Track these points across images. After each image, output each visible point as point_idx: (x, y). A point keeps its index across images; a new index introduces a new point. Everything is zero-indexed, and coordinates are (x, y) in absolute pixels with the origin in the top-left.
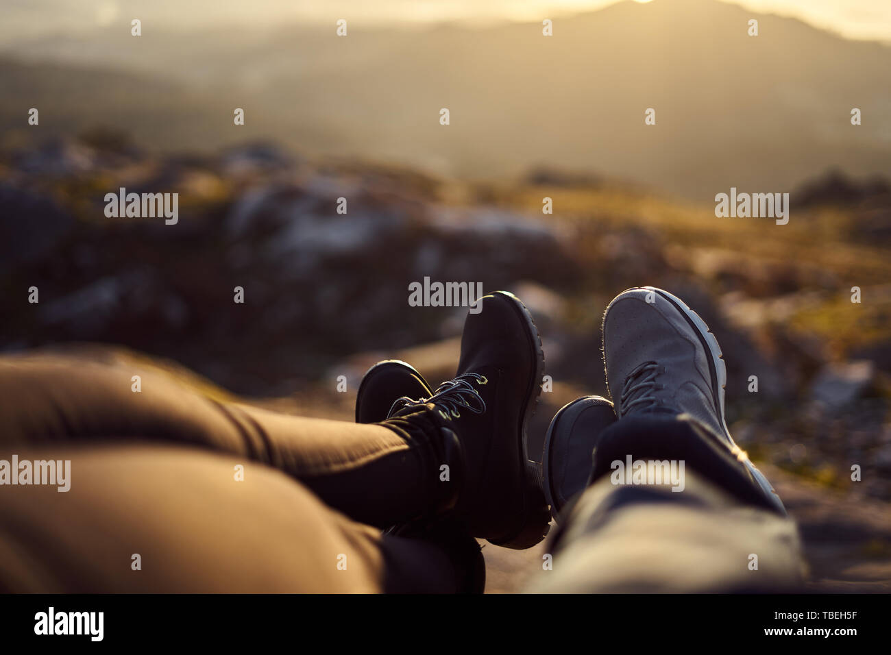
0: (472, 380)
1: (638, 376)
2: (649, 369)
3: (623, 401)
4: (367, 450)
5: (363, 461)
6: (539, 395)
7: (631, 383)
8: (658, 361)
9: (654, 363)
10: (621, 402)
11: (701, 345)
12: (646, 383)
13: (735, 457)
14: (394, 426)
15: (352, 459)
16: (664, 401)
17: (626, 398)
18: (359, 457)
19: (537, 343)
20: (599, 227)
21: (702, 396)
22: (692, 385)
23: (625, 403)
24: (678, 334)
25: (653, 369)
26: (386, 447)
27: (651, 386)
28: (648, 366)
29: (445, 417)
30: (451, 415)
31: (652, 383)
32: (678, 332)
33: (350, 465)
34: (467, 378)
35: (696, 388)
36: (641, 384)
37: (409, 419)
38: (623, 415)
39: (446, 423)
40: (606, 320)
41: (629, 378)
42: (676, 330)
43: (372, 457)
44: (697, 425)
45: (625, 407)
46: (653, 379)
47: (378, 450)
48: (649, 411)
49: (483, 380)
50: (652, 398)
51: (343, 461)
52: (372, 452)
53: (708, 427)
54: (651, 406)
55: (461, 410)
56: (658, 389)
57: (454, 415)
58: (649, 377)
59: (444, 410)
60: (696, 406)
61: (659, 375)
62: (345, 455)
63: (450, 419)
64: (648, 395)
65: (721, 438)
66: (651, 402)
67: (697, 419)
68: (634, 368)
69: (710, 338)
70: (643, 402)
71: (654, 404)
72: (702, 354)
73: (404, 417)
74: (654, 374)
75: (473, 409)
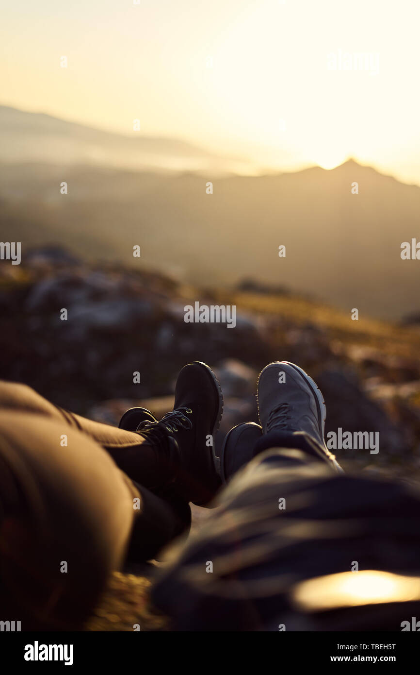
0: (183, 411)
1: (277, 411)
2: (283, 407)
3: (268, 425)
4: (128, 441)
5: (126, 445)
6: (220, 420)
7: (273, 415)
8: (289, 403)
9: (286, 404)
10: (266, 425)
11: (313, 396)
12: (282, 415)
13: (328, 457)
14: (141, 433)
15: (120, 443)
16: (292, 425)
17: (270, 423)
18: (123, 443)
19: (219, 390)
20: (286, 324)
21: (313, 424)
22: (307, 417)
23: (270, 426)
24: (301, 389)
25: (286, 408)
26: (138, 441)
27: (284, 417)
28: (284, 406)
29: (169, 431)
30: (173, 430)
31: (285, 415)
32: (300, 388)
33: (119, 446)
34: (180, 410)
35: (309, 419)
36: (279, 415)
37: (150, 431)
38: (268, 432)
39: (170, 434)
40: (260, 379)
41: (272, 412)
42: (299, 386)
43: (130, 444)
44: (309, 438)
45: (269, 428)
46: (286, 413)
47: (133, 442)
48: (283, 429)
49: (189, 411)
50: (285, 423)
51: (116, 443)
52: (131, 442)
53: (314, 440)
54: (285, 428)
55: (178, 427)
56: (288, 418)
57: (174, 430)
58: (284, 412)
59: (169, 427)
60: (309, 429)
61: (289, 411)
62: (117, 441)
63: (172, 432)
64: (283, 422)
65: (321, 446)
66: (285, 425)
67: (309, 435)
68: (275, 406)
69: (318, 392)
70: (280, 425)
71: (287, 426)
72: (313, 401)
73: (147, 430)
74: (286, 410)
75: (185, 427)
